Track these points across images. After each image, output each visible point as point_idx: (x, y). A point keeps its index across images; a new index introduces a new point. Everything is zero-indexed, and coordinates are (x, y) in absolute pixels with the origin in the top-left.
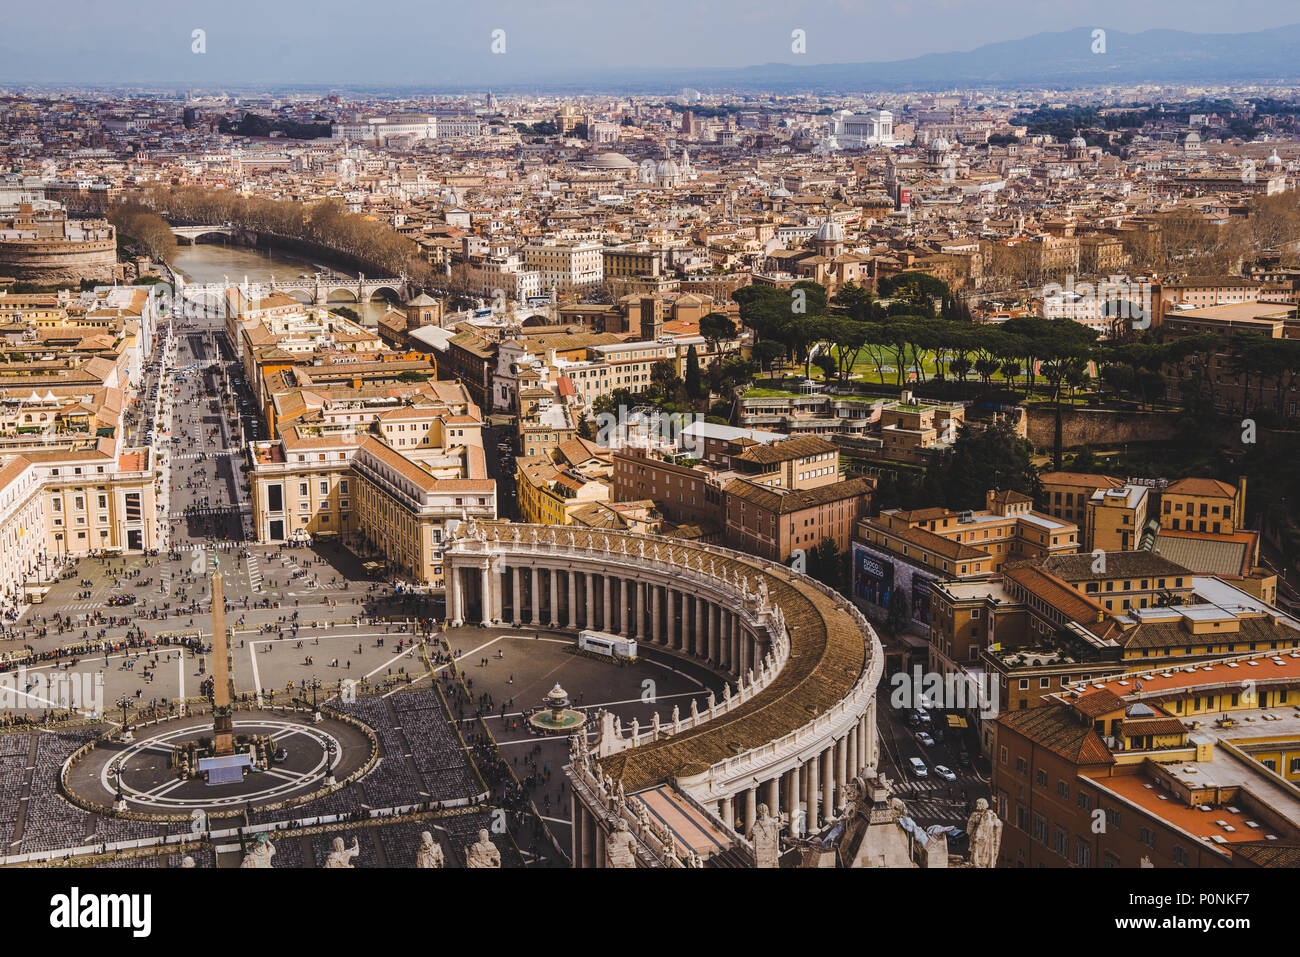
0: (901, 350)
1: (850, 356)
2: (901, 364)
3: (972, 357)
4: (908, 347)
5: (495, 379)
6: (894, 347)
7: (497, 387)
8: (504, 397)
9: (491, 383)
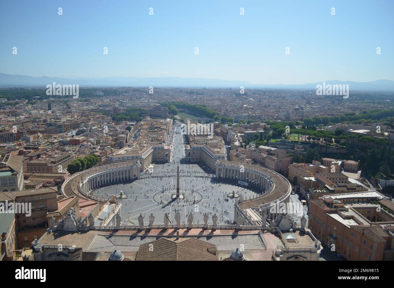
0: (299, 135)
1: (290, 135)
2: (299, 137)
3: (312, 136)
4: (300, 134)
5: (227, 136)
6: (297, 134)
7: (228, 138)
8: (229, 139)
9: (227, 137)
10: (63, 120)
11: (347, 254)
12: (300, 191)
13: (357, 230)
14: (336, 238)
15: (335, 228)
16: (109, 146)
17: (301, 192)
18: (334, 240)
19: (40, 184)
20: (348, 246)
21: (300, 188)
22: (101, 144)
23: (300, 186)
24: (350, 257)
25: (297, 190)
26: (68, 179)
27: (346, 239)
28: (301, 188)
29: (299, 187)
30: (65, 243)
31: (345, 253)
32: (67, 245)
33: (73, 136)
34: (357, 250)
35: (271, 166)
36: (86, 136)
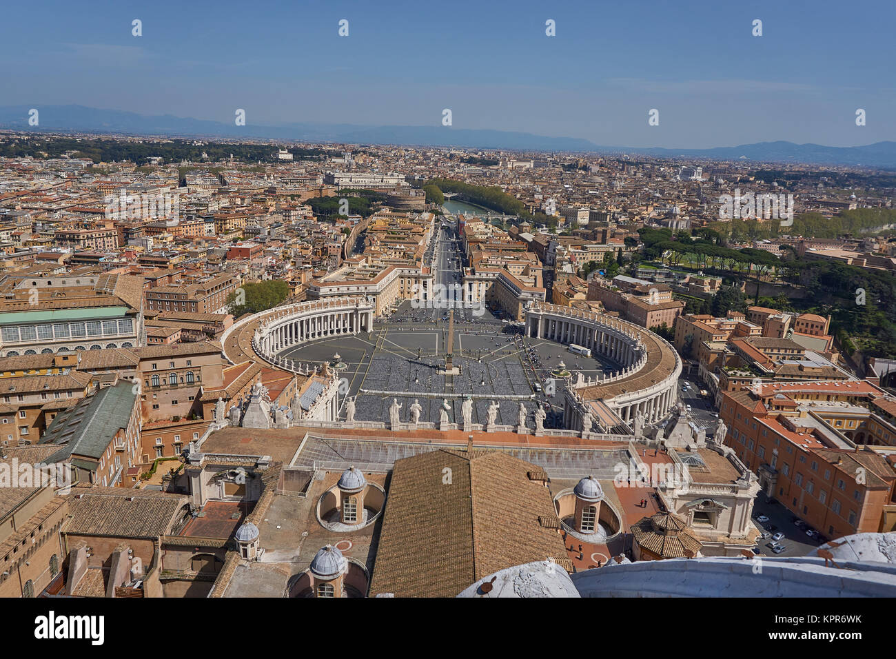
0: (699, 256)
1: (680, 257)
2: (699, 261)
4: (702, 255)
5: (548, 253)
6: (697, 254)
7: (548, 256)
8: (551, 260)
10: (213, 208)
11: (800, 506)
12: (697, 372)
13: (825, 459)
14: (776, 471)
15: (775, 452)
16: (309, 263)
17: (700, 374)
18: (773, 474)
19: (176, 335)
20: (803, 490)
21: (698, 366)
22: (292, 260)
23: (698, 361)
24: (805, 512)
25: (691, 369)
26: (230, 327)
27: (799, 475)
28: (701, 366)
29: (696, 363)
30: (248, 451)
31: (795, 503)
32: (252, 454)
33: (235, 241)
34: (823, 499)
35: (639, 318)
36: (263, 242)
